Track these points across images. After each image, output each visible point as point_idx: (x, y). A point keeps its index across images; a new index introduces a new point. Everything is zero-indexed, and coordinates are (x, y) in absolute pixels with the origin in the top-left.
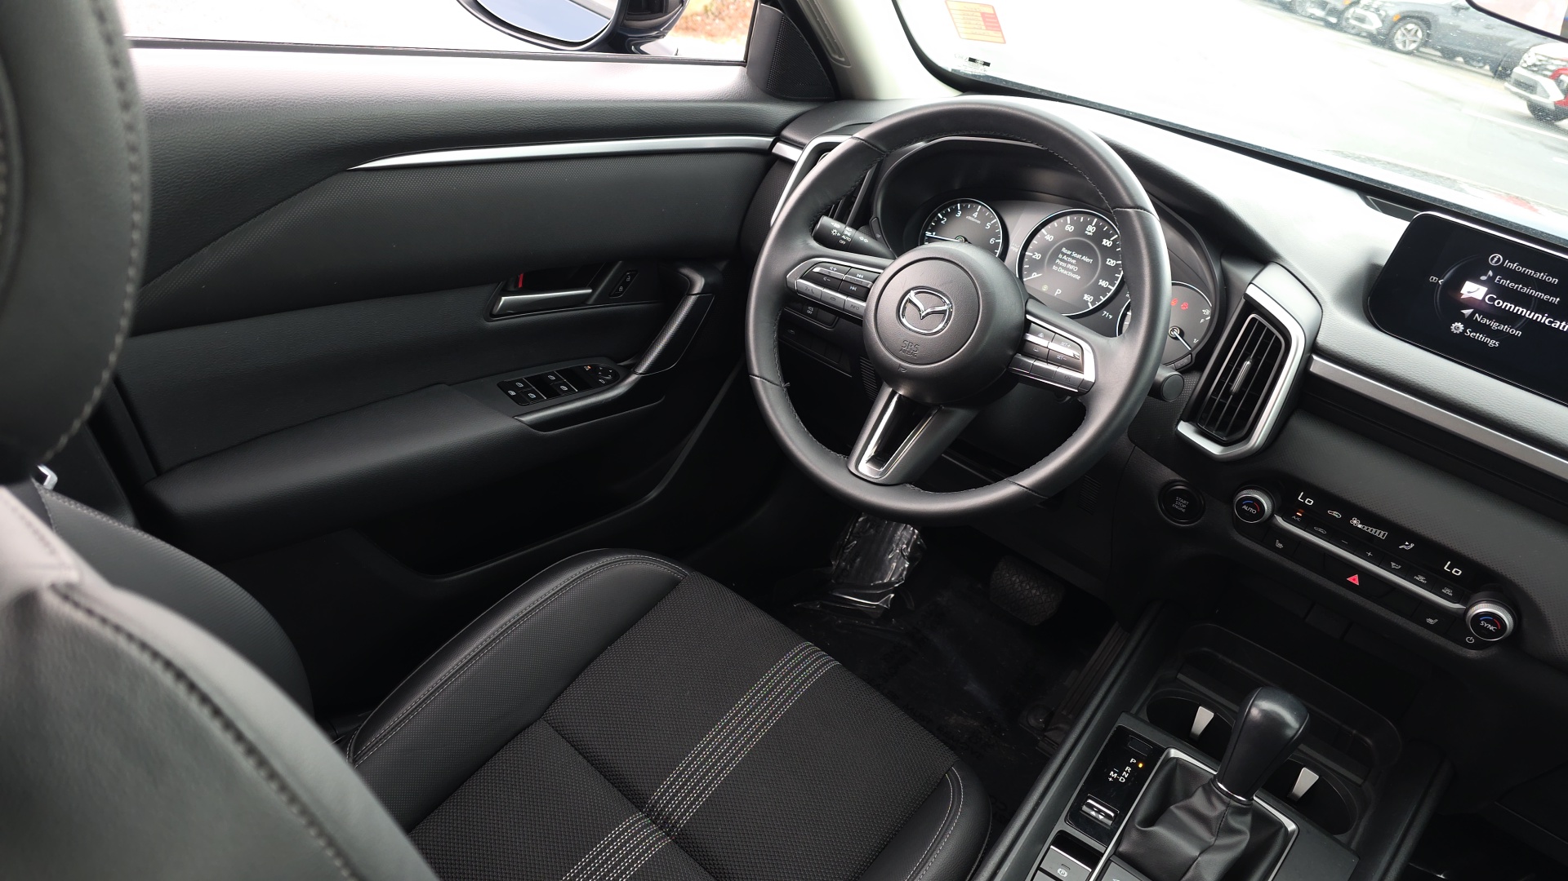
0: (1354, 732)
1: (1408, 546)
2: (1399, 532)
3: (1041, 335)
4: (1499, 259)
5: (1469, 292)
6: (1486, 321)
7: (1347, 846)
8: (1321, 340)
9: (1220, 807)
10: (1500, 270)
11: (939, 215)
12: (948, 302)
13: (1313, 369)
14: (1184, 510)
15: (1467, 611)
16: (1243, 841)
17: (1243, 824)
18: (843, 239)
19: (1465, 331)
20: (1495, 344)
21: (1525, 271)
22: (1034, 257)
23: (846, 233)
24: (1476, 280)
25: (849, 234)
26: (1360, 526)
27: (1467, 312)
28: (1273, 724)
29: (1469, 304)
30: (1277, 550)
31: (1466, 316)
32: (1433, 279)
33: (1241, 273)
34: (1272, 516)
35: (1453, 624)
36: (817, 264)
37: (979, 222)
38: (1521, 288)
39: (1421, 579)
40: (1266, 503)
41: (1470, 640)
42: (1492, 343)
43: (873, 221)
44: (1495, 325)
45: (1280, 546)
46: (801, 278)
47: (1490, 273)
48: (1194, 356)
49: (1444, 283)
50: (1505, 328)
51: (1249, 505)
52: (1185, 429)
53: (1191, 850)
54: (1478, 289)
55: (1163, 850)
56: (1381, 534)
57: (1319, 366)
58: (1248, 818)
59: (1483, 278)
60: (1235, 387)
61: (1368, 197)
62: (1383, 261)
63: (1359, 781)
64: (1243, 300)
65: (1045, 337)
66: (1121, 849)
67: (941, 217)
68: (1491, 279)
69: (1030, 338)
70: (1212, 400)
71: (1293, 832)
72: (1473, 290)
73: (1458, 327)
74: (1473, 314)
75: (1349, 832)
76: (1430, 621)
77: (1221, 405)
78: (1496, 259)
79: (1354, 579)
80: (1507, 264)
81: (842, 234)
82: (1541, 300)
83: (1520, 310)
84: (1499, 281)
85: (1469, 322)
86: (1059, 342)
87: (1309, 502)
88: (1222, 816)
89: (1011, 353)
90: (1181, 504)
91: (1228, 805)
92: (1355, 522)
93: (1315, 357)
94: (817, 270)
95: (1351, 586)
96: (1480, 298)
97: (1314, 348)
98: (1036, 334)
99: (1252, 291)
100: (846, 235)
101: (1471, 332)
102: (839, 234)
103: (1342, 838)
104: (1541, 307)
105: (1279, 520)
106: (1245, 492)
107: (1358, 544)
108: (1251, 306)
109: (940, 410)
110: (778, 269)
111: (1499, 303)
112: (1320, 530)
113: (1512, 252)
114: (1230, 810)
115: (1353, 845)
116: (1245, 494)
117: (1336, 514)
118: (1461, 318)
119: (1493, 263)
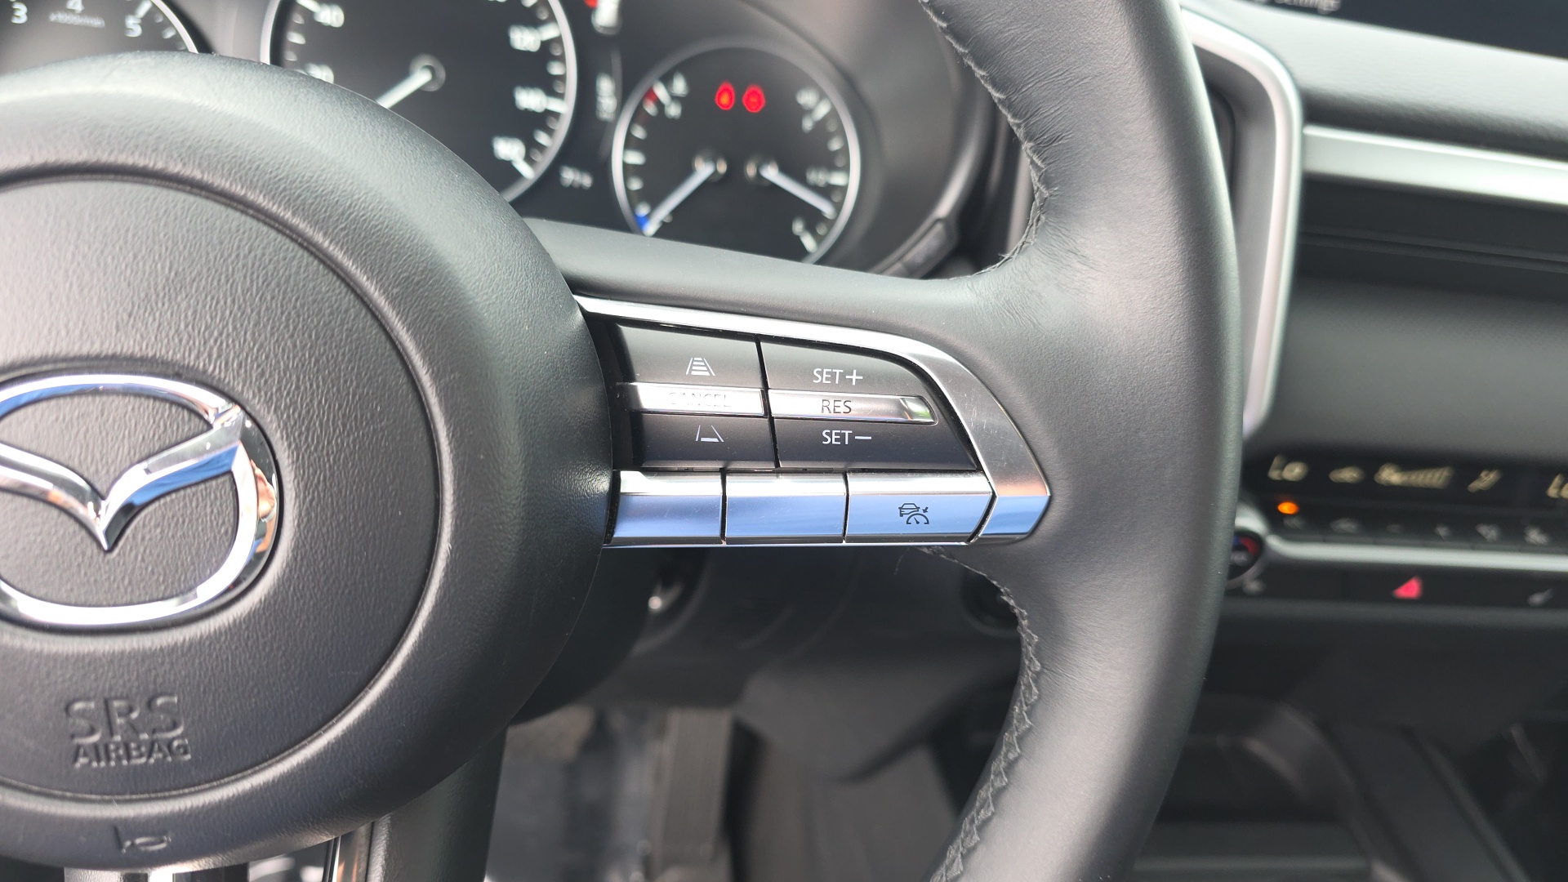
1: (1487, 479)
2: (1466, 465)
3: (700, 369)
26: (1398, 480)
56: (1435, 478)
65: (724, 372)
69: (650, 391)
76: (1537, 599)
79: (1411, 589)
86: (802, 379)
87: (1295, 471)
89: (602, 484)
92: (1391, 476)
98: (673, 369)
112: (1344, 526)
117: (1348, 475)
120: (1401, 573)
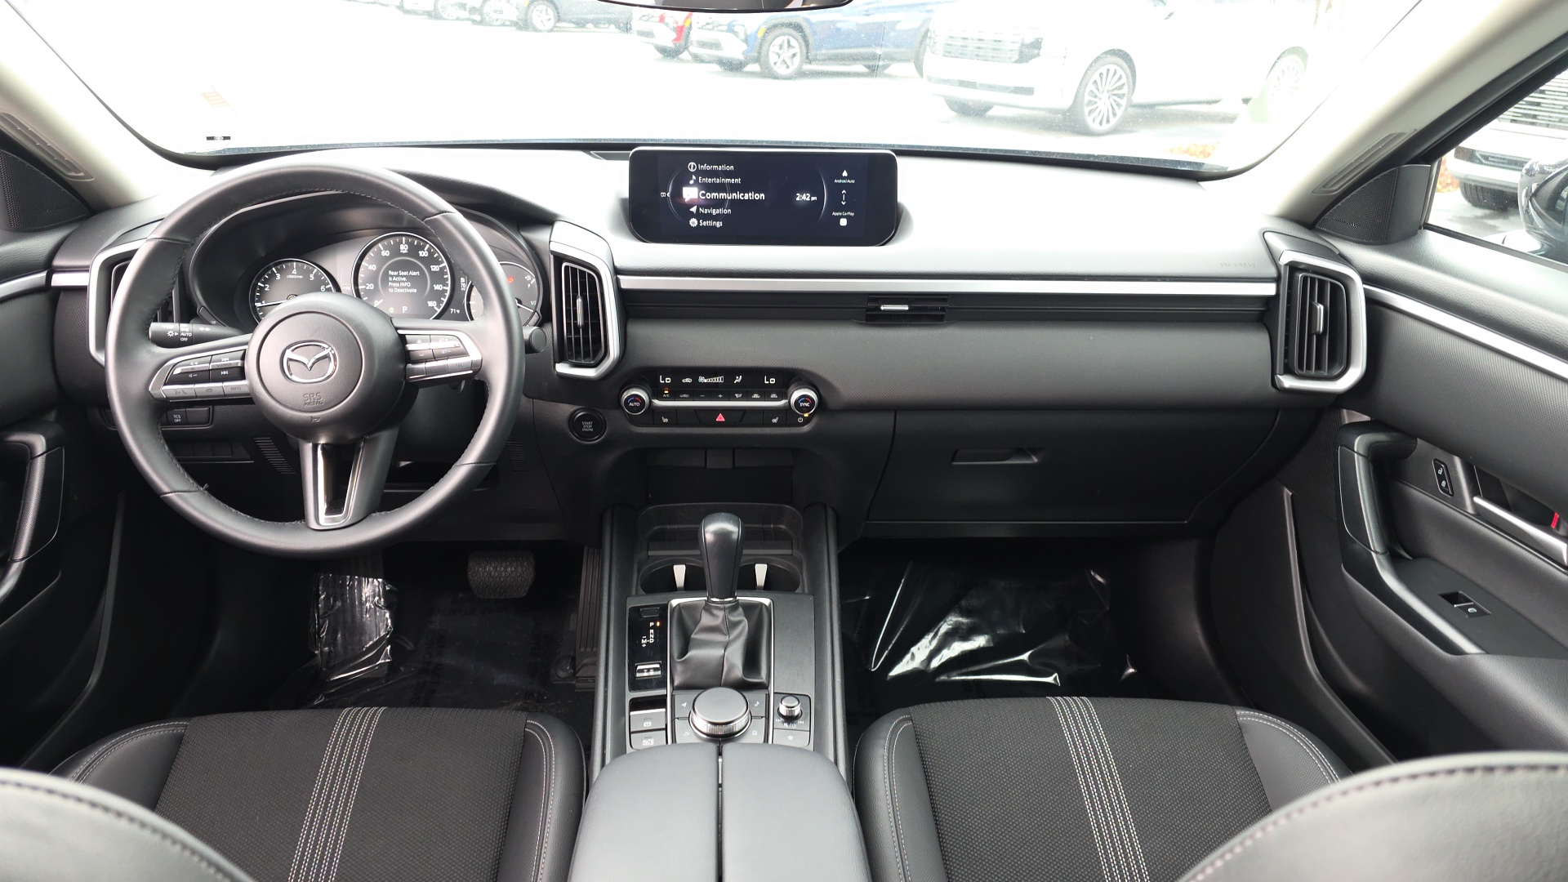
0: (772, 526)
1: (738, 379)
2: (729, 372)
3: (419, 341)
4: (694, 165)
5: (688, 195)
6: (706, 211)
7: (804, 593)
8: (617, 264)
9: (720, 614)
10: (699, 173)
11: (259, 284)
12: (326, 346)
13: (624, 286)
14: (592, 430)
15: (789, 402)
16: (744, 626)
17: (738, 616)
18: (184, 337)
19: (699, 223)
21: (712, 168)
22: (368, 288)
23: (182, 330)
24: (688, 185)
25: (187, 330)
26: (706, 381)
27: (694, 209)
28: (723, 536)
29: (692, 203)
30: (665, 425)
31: (695, 212)
32: (663, 194)
33: (540, 237)
34: (651, 402)
35: (787, 415)
36: (175, 366)
37: (301, 277)
38: (716, 180)
39: (756, 396)
40: (643, 394)
41: (800, 420)
42: (719, 224)
43: (200, 311)
44: (714, 212)
45: (665, 420)
46: (165, 384)
47: (694, 177)
48: (539, 312)
49: (671, 195)
50: (720, 211)
51: (632, 401)
52: (562, 368)
53: (717, 652)
54: (692, 191)
55: (701, 665)
56: (719, 380)
57: (627, 282)
58: (740, 610)
59: (692, 182)
60: (580, 321)
61: (592, 152)
62: (626, 194)
63: (789, 552)
64: (552, 257)
65: (423, 341)
66: (676, 683)
67: (263, 285)
68: (696, 181)
69: (410, 347)
70: (569, 339)
71: (770, 604)
72: (690, 193)
74: (698, 210)
75: (800, 586)
76: (775, 421)
77: (577, 340)
78: (692, 167)
79: (720, 418)
80: (701, 167)
81: (180, 332)
82: (731, 184)
83: (722, 195)
84: (702, 181)
85: (699, 216)
86: (437, 340)
87: (668, 380)
88: (725, 618)
89: (402, 366)
90: (588, 426)
91: (724, 609)
92: (702, 379)
93: (619, 276)
94: (177, 371)
95: (720, 424)
96: (696, 197)
97: (617, 271)
98: (414, 342)
99: (554, 247)
100: (185, 332)
101: (703, 222)
102: (176, 334)
103: (799, 590)
104: (734, 188)
105: (657, 402)
106: (625, 394)
107: (711, 392)
108: (559, 259)
109: (365, 441)
110: (136, 386)
112: (685, 396)
113: (700, 157)
114: (727, 611)
115: (806, 591)
116: (625, 395)
117: (688, 380)
118: (692, 215)
119: (692, 170)
120: (717, 410)
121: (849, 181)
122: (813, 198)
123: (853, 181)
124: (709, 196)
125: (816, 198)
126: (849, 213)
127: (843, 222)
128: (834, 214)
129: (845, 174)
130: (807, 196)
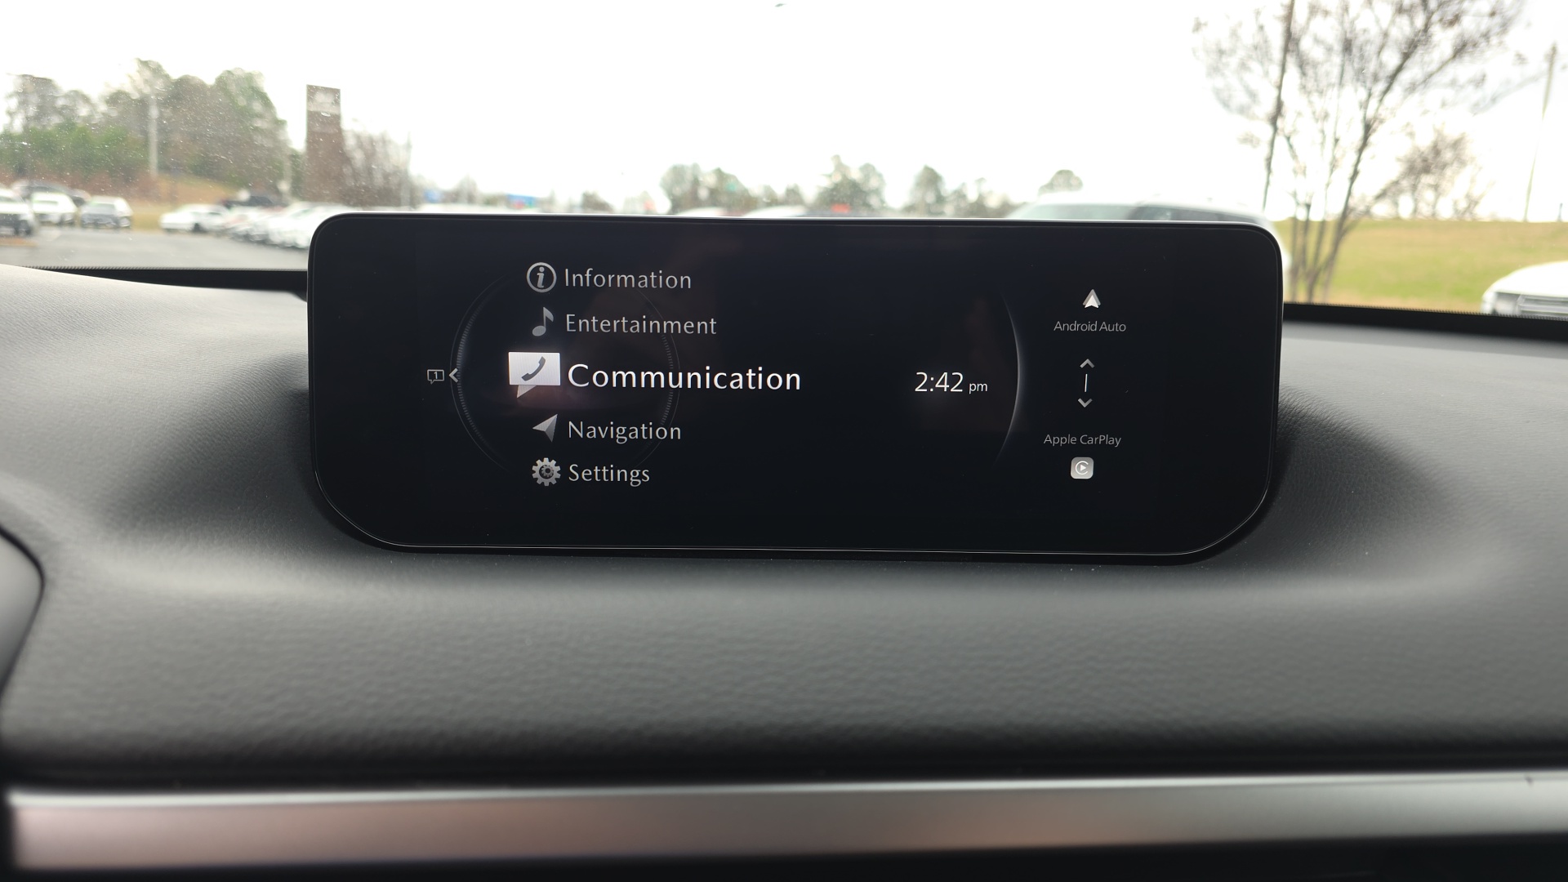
4: (547, 271)
5: (527, 377)
6: (594, 431)
10: (564, 299)
19: (565, 472)
20: (641, 477)
21: (614, 280)
24: (527, 342)
27: (547, 425)
29: (543, 401)
31: (551, 436)
32: (434, 373)
38: (628, 325)
42: (636, 477)
44: (621, 435)
47: (547, 314)
49: (463, 375)
50: (637, 432)
54: (542, 362)
59: (539, 331)
62: (303, 381)
68: (556, 327)
72: (532, 370)
73: (546, 468)
74: (561, 426)
78: (541, 276)
80: (571, 278)
82: (680, 338)
83: (651, 376)
84: (575, 326)
85: (562, 448)
96: (557, 382)
101: (579, 471)
104: (687, 355)
111: (600, 379)
118: (541, 445)
119: (540, 288)
121: (1105, 327)
122: (974, 387)
123: (1120, 328)
124: (603, 378)
125: (984, 386)
126: (1101, 438)
127: (1082, 470)
128: (1048, 439)
129: (1092, 301)
130: (952, 381)
